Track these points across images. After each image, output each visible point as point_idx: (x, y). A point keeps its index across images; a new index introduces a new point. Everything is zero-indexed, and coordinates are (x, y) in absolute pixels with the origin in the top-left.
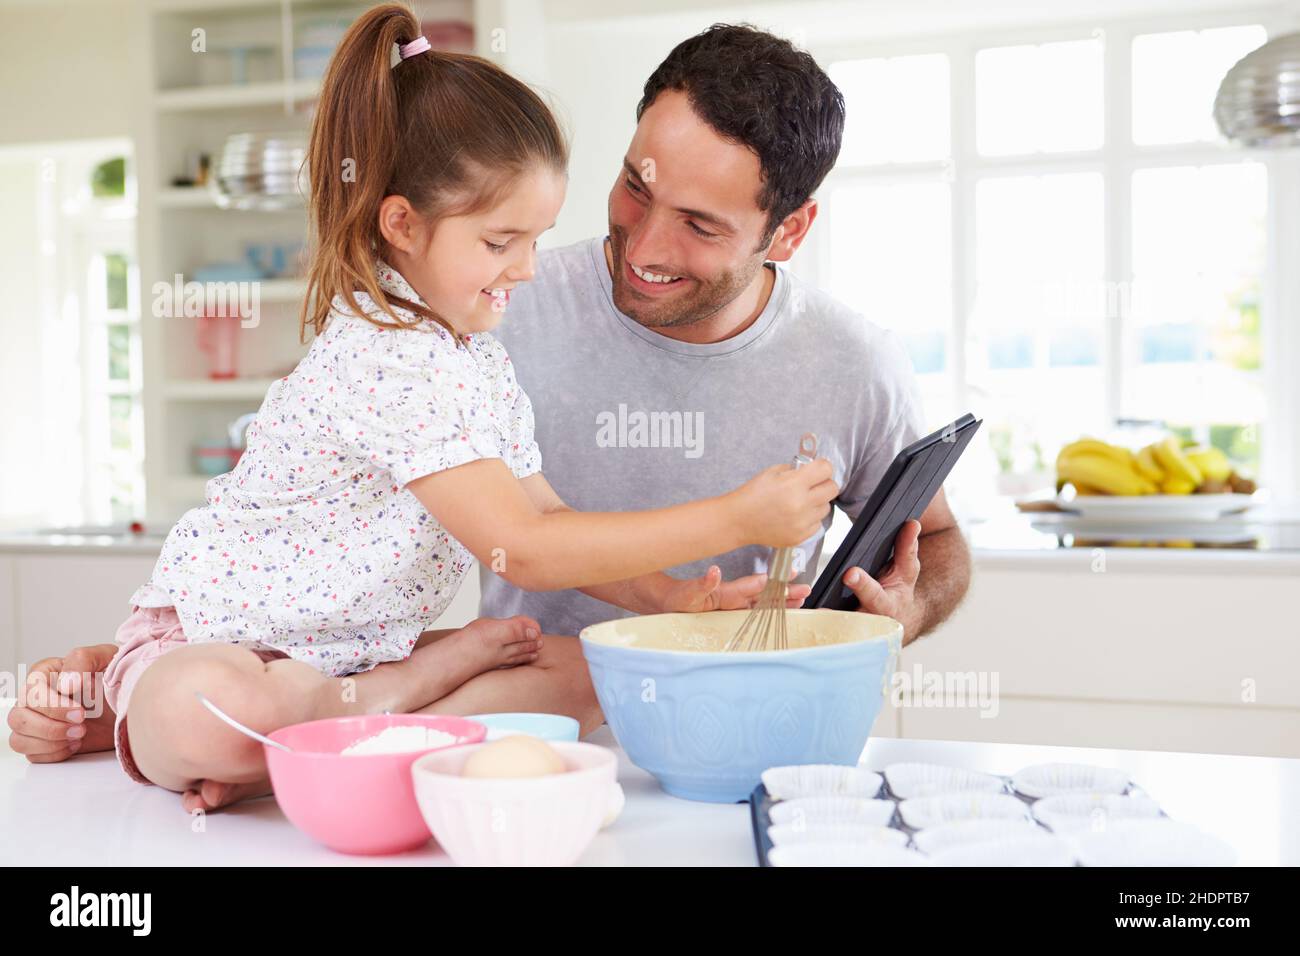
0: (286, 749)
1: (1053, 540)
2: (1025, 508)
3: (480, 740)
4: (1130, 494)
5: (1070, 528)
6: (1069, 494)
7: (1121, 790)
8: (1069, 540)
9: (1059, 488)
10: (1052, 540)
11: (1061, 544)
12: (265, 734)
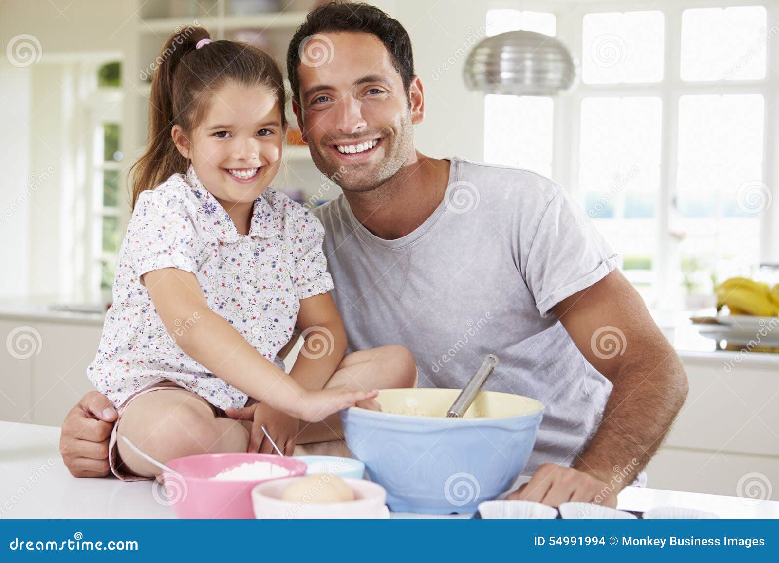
1: (713, 343)
2: (696, 321)
3: (302, 475)
4: (765, 315)
5: (725, 335)
6: (725, 313)
8: (724, 344)
9: (719, 309)
10: (711, 343)
11: (718, 347)
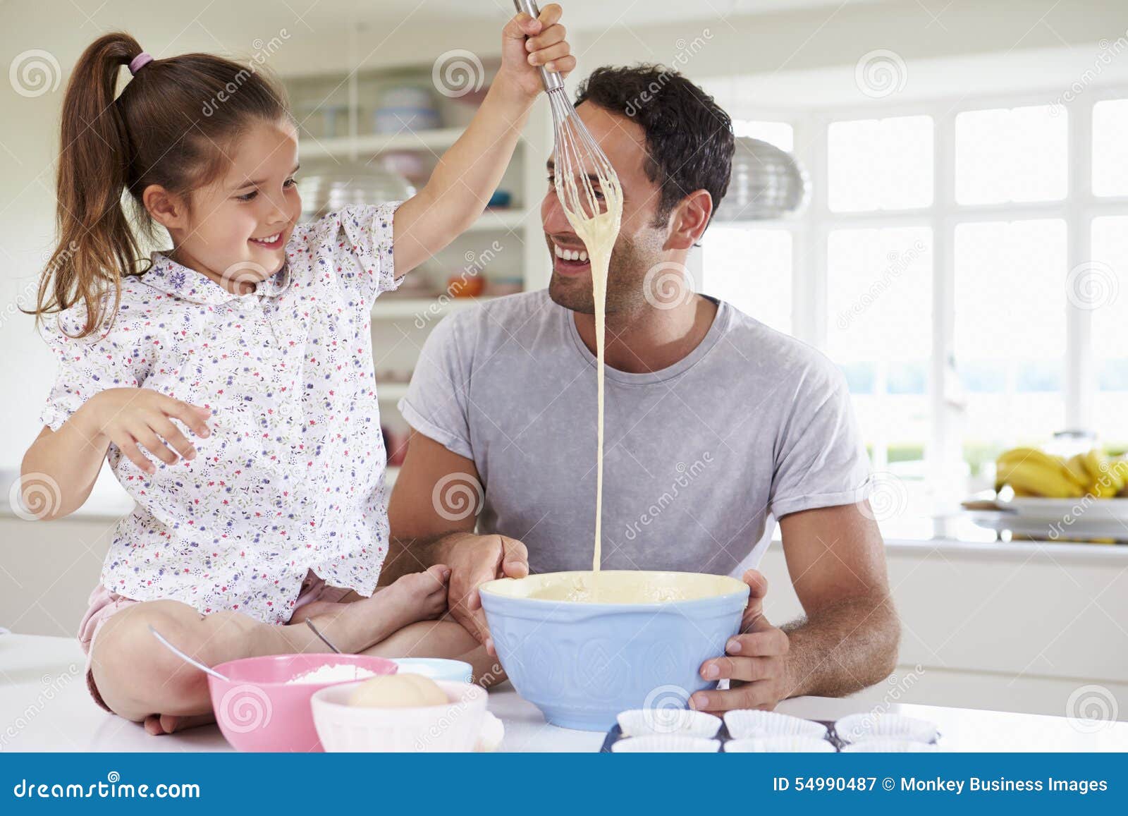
0: (226, 679)
2: (971, 507)
4: (1058, 496)
5: (1008, 524)
6: (1007, 495)
7: (929, 739)
8: (1006, 534)
9: (998, 490)
10: (992, 534)
11: (999, 538)
12: (210, 667)
